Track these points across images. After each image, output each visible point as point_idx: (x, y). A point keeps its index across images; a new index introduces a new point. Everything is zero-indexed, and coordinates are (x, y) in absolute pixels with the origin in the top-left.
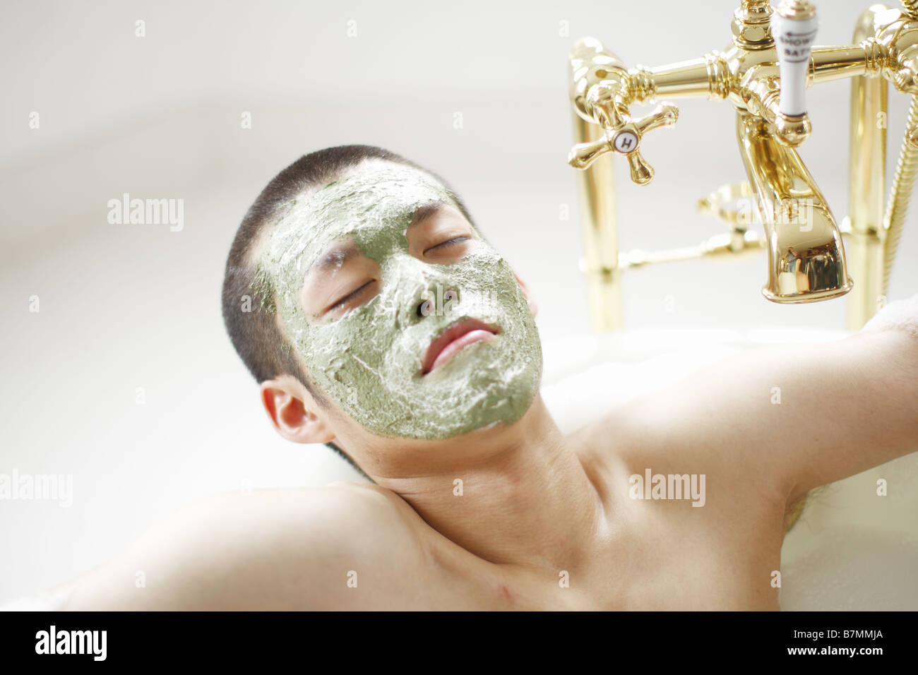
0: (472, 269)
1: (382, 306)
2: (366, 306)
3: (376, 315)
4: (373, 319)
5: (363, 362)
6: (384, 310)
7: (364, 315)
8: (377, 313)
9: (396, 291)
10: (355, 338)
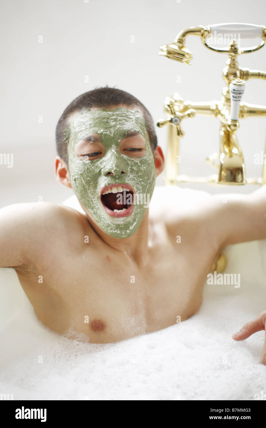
0: (138, 162)
1: (99, 163)
2: (93, 161)
3: (95, 165)
4: (93, 166)
5: (83, 181)
6: (98, 165)
7: (91, 164)
8: (96, 164)
9: (105, 161)
10: (84, 171)
